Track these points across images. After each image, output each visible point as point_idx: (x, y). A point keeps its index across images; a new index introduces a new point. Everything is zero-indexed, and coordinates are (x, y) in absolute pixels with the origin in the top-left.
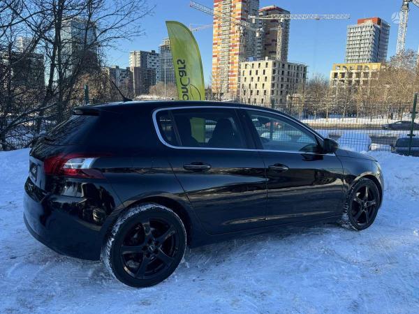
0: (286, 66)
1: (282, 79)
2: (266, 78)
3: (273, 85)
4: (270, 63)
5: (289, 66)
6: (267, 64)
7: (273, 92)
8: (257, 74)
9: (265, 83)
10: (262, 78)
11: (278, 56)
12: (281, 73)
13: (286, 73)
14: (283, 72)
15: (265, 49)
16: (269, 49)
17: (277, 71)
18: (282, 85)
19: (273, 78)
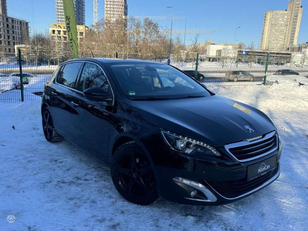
1: (8, 31)
5: (12, 20)
12: (5, 25)
13: (10, 26)
14: (8, 25)
17: (2, 24)
18: (8, 36)
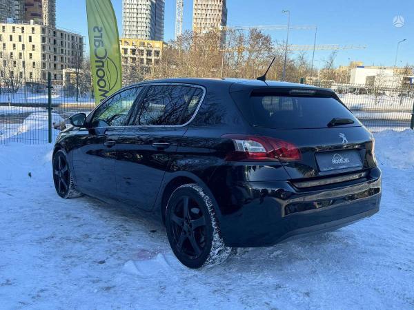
0: (58, 34)
1: (55, 49)
2: (33, 46)
3: (44, 56)
4: (38, 28)
5: (62, 34)
6: (33, 29)
7: (44, 65)
8: (20, 40)
9: (32, 52)
10: (28, 46)
11: (46, 21)
12: (52, 42)
13: (58, 42)
14: (55, 41)
15: (26, 10)
16: (31, 10)
17: (47, 39)
18: (55, 57)
19: (43, 48)
